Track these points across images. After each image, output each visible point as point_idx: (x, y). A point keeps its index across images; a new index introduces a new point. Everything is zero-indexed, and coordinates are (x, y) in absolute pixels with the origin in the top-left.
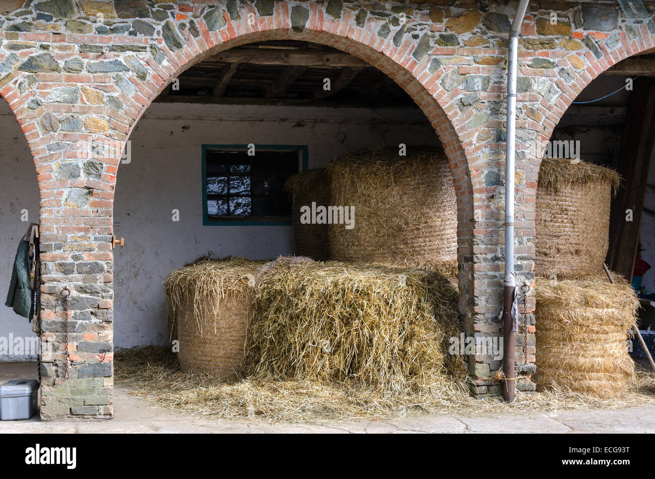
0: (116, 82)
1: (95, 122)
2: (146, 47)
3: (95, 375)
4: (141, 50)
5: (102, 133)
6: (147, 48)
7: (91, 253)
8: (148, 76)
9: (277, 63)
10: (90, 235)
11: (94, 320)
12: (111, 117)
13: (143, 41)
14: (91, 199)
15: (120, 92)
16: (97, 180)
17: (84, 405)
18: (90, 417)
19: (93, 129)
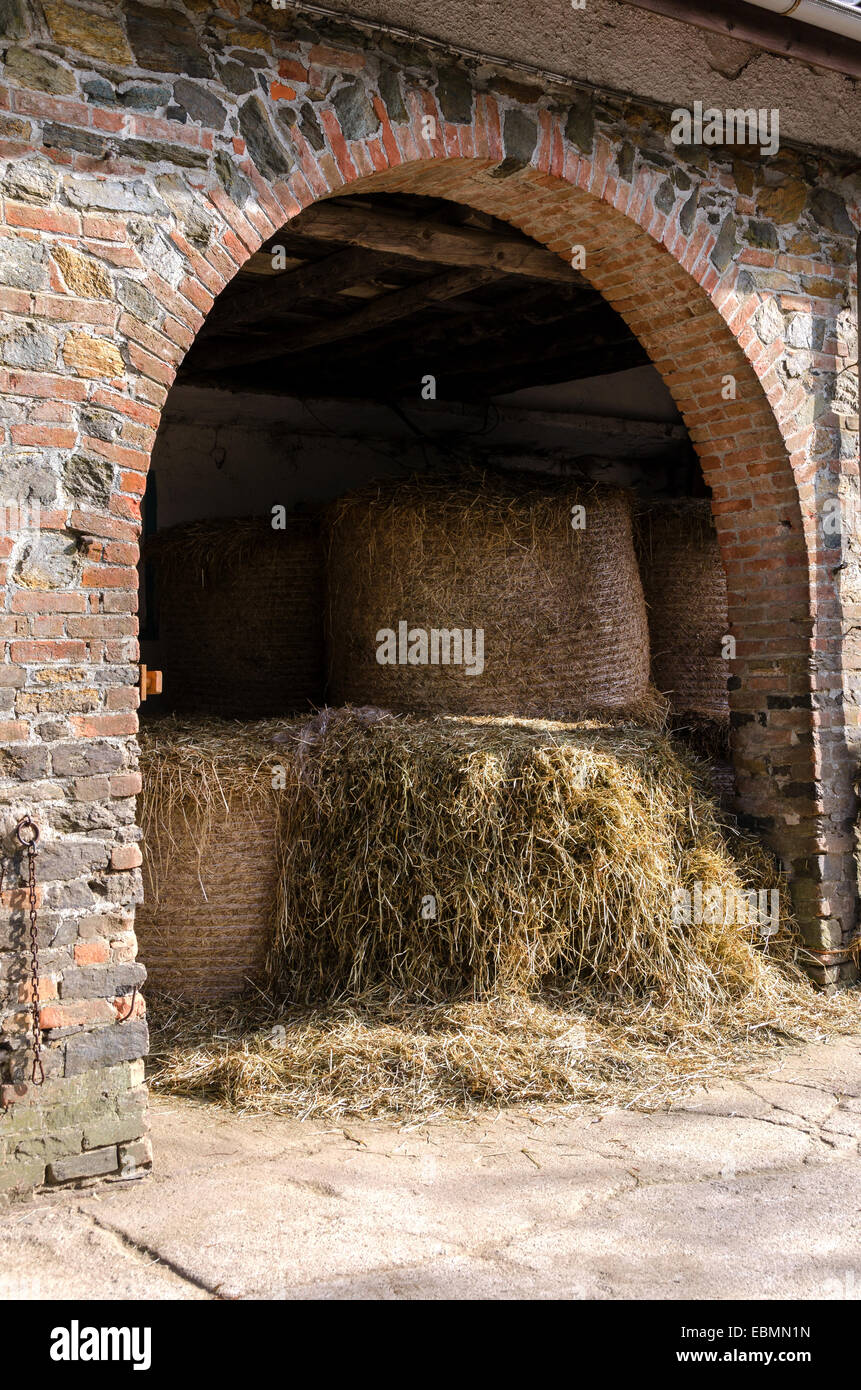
0: (137, 242)
1: (90, 347)
2: (208, 157)
3: (107, 1062)
4: (196, 163)
5: (108, 381)
6: (209, 162)
7: (87, 715)
8: (212, 235)
9: (404, 250)
10: (84, 666)
11: (101, 904)
12: (128, 338)
13: (200, 139)
14: (87, 564)
15: (150, 270)
16: (99, 512)
17: (84, 1150)
18: (98, 1180)
19: (86, 367)
